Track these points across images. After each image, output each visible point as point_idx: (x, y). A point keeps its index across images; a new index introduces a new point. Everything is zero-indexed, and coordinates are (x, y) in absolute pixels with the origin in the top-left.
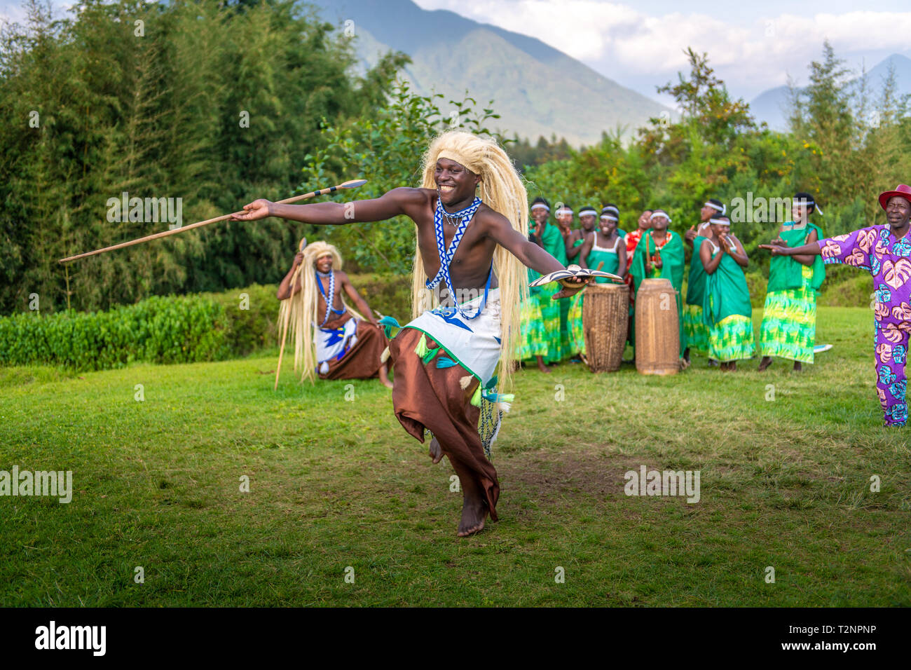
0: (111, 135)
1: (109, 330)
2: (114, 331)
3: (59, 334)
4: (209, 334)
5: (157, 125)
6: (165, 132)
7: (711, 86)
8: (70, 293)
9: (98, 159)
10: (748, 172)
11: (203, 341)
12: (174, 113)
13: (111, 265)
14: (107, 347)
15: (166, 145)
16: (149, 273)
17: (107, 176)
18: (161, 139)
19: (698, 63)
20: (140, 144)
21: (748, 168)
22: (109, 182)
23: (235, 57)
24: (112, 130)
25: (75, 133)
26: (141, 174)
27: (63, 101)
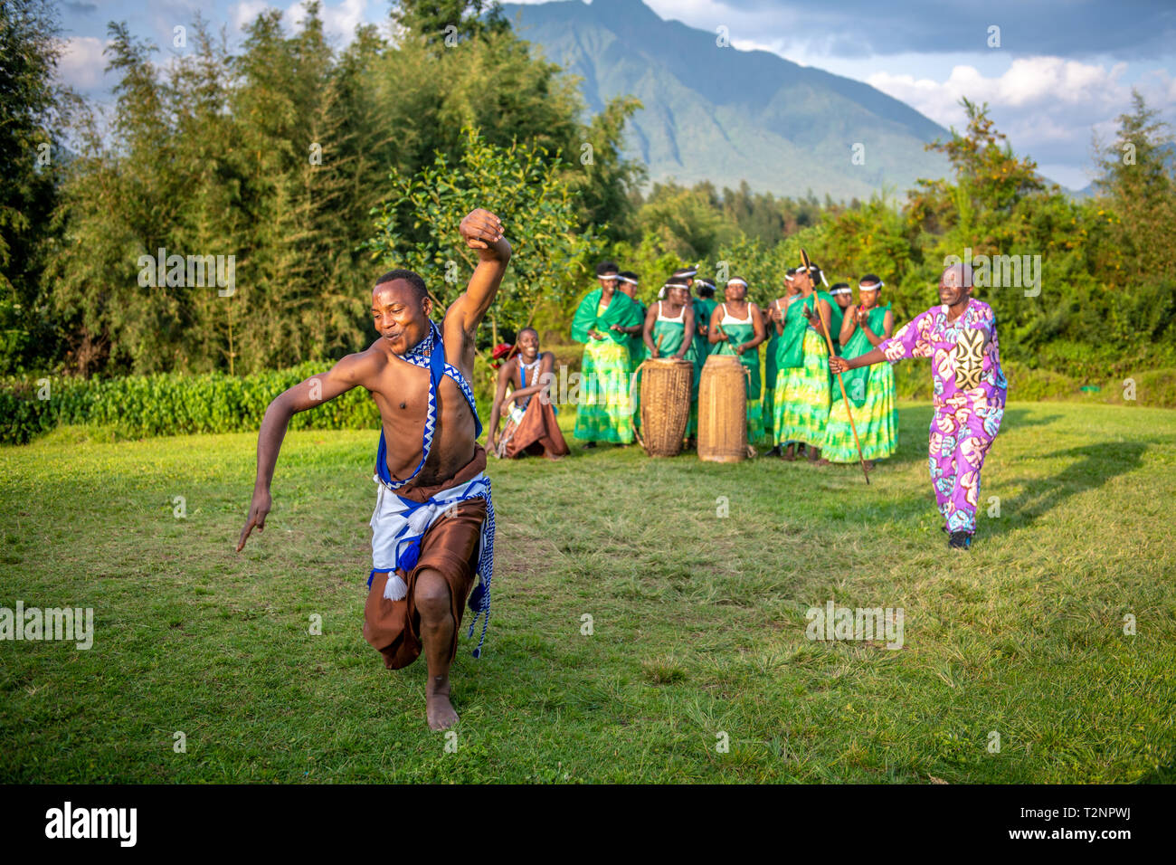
0: (281, 182)
1: (253, 396)
2: (258, 396)
3: (198, 398)
4: (364, 404)
5: (337, 173)
6: (347, 181)
7: (991, 141)
8: (233, 355)
9: (268, 209)
10: (1027, 243)
11: (357, 413)
12: (358, 160)
13: (279, 327)
14: (249, 414)
15: (348, 196)
16: (321, 337)
17: (277, 228)
18: (341, 189)
19: (976, 115)
20: (316, 194)
21: (1029, 239)
22: (281, 235)
23: (436, 101)
24: (283, 176)
25: (244, 181)
26: (319, 227)
27: (233, 144)
